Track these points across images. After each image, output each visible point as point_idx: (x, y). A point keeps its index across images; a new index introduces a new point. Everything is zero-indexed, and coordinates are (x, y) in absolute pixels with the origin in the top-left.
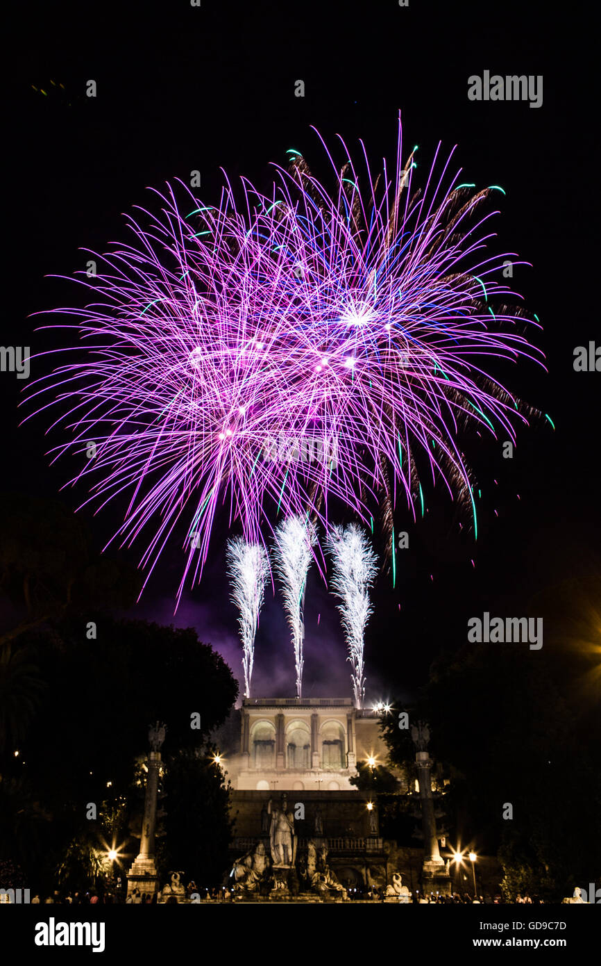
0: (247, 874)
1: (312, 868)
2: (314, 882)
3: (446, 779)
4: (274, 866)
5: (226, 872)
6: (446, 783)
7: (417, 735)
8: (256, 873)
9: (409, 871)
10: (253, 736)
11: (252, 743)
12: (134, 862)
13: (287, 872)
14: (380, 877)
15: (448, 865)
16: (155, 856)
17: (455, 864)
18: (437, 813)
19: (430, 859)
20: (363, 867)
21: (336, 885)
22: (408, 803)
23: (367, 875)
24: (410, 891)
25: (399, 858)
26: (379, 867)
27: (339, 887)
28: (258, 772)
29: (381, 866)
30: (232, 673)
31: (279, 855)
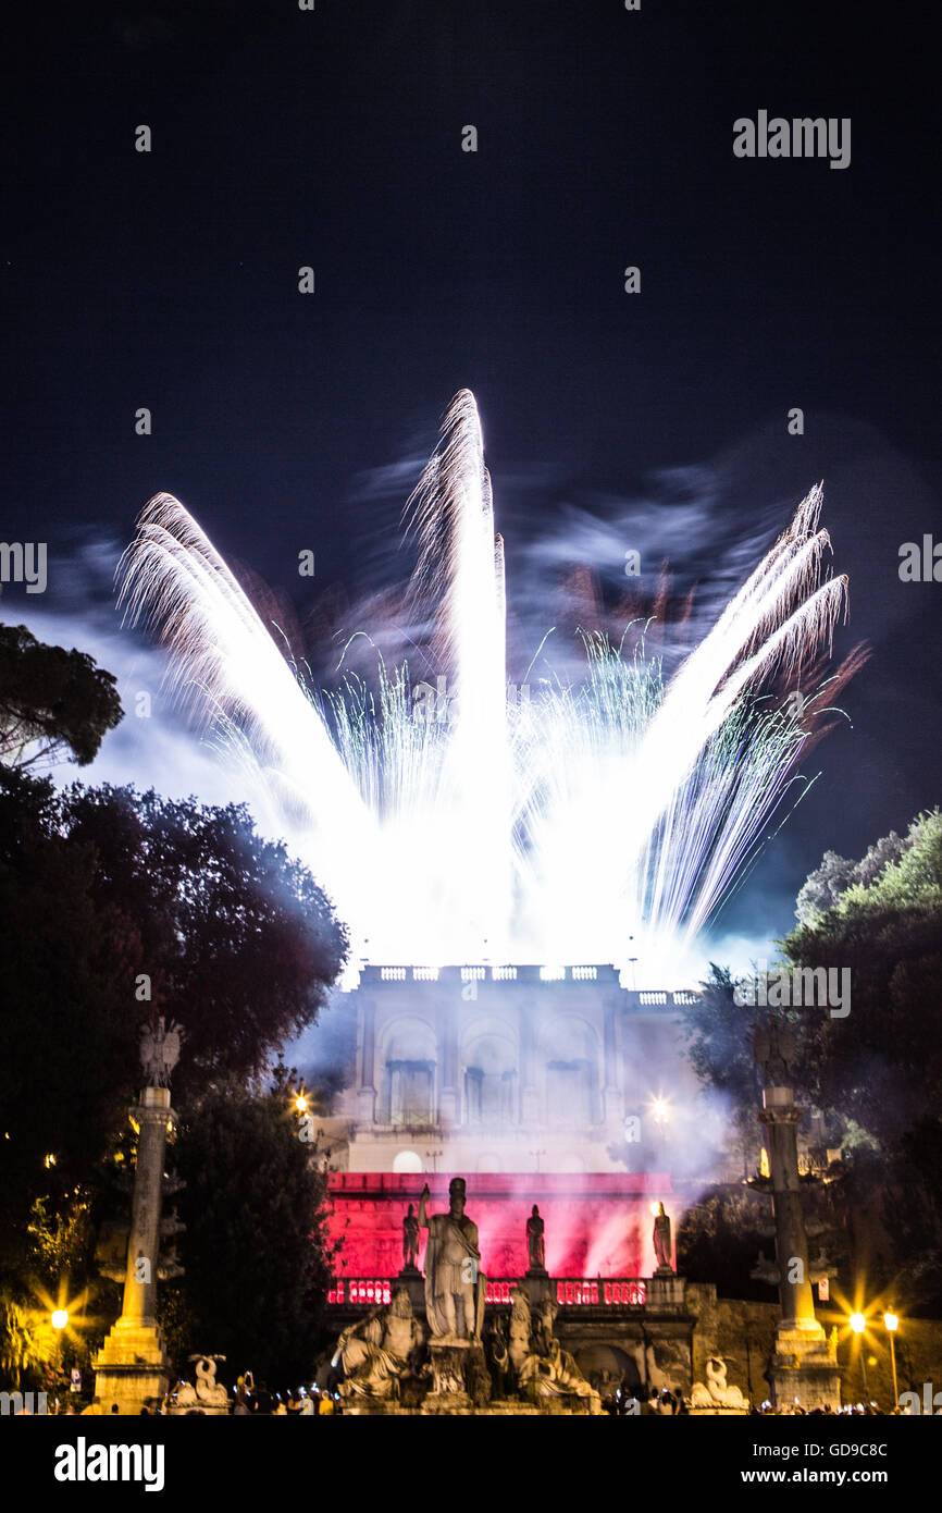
0: (370, 1360)
1: (520, 1346)
2: (525, 1376)
3: (834, 1146)
4: (432, 1343)
5: (323, 1355)
6: (833, 1156)
7: (768, 1048)
8: (390, 1358)
9: (744, 1354)
10: (383, 1051)
11: (383, 1067)
12: (108, 1333)
13: (463, 1355)
14: (678, 1367)
15: (834, 1340)
16: (159, 1321)
17: (849, 1340)
18: (813, 1224)
19: (791, 1326)
20: (638, 1344)
21: (574, 1382)
22: (744, 1201)
23: (647, 1362)
24: (744, 1396)
25: (721, 1325)
26: (674, 1345)
27: (582, 1388)
28: (395, 1132)
29: (679, 1343)
30: (334, 908)
31: (445, 1317)
